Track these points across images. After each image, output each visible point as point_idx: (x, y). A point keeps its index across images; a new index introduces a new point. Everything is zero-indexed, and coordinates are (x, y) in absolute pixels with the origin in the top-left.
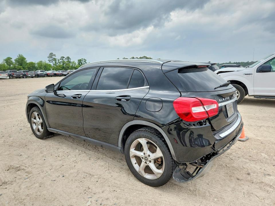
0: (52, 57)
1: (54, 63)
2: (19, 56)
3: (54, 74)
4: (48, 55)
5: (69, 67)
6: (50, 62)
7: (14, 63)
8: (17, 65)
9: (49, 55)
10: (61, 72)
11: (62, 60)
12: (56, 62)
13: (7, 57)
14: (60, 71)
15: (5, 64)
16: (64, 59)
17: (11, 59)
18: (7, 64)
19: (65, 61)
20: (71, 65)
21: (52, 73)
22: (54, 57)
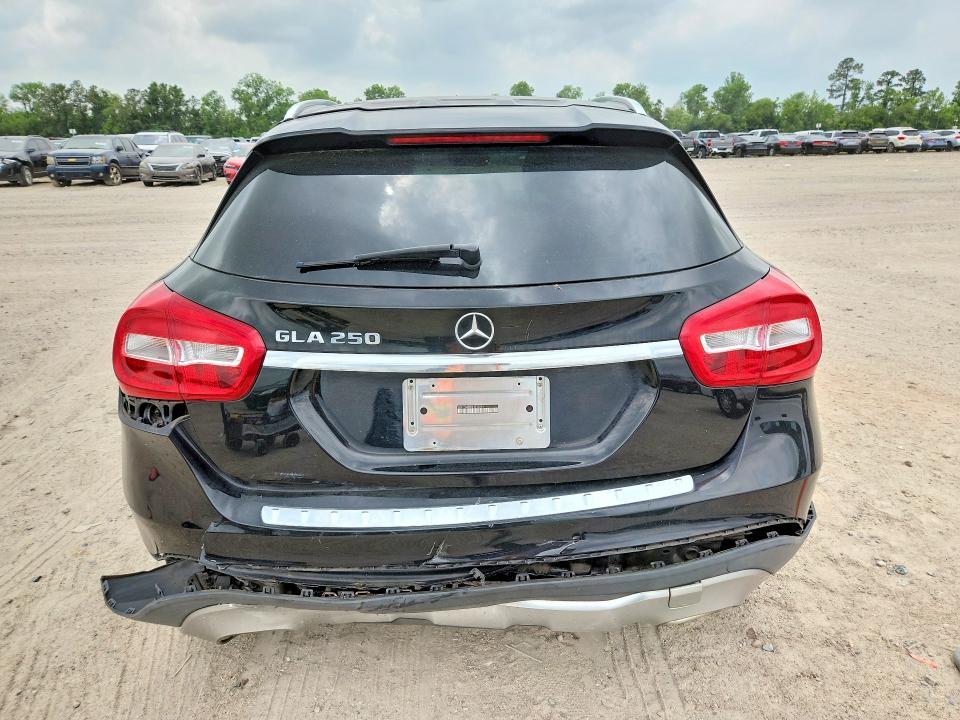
0: (845, 76)
1: (846, 101)
2: (730, 80)
3: (803, 144)
4: (833, 68)
5: (906, 115)
6: (832, 96)
7: (710, 105)
8: (717, 112)
9: (836, 67)
10: (836, 135)
11: (884, 87)
12: (855, 96)
13: (695, 84)
14: (834, 132)
15: (682, 109)
16: (895, 80)
17: (705, 89)
18: (690, 108)
19: (897, 89)
20: (918, 107)
21: (795, 142)
22: (853, 74)
